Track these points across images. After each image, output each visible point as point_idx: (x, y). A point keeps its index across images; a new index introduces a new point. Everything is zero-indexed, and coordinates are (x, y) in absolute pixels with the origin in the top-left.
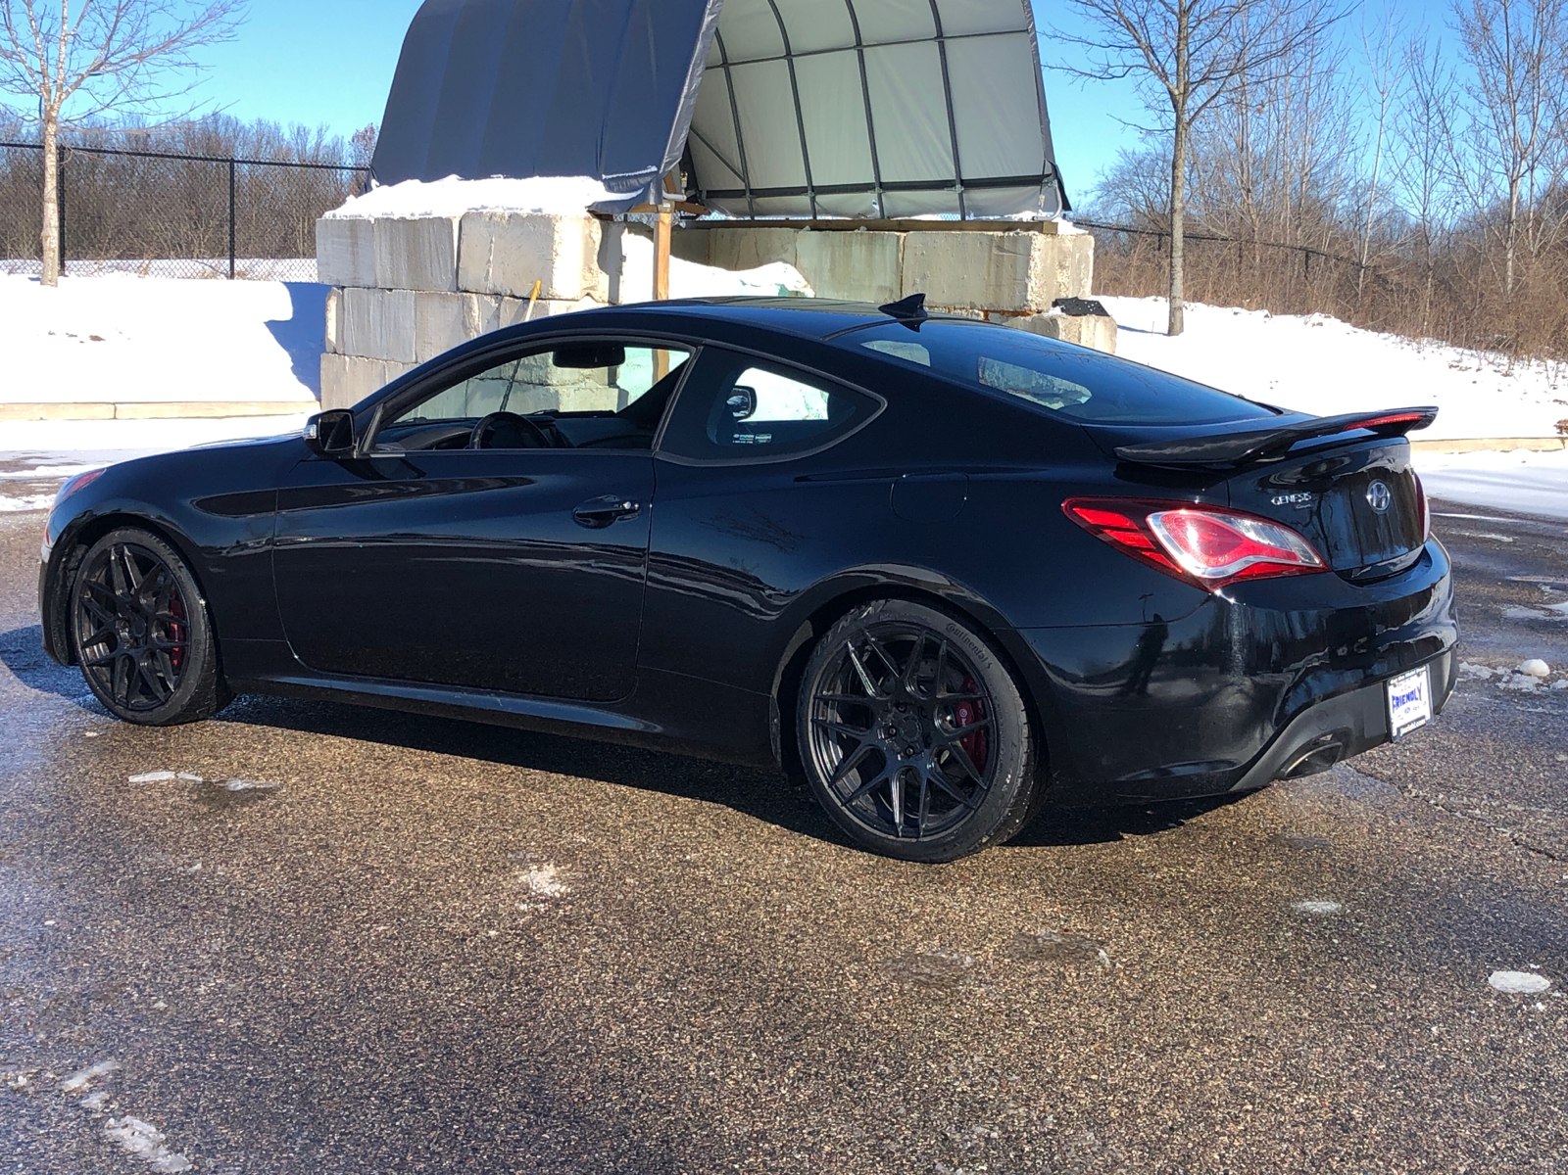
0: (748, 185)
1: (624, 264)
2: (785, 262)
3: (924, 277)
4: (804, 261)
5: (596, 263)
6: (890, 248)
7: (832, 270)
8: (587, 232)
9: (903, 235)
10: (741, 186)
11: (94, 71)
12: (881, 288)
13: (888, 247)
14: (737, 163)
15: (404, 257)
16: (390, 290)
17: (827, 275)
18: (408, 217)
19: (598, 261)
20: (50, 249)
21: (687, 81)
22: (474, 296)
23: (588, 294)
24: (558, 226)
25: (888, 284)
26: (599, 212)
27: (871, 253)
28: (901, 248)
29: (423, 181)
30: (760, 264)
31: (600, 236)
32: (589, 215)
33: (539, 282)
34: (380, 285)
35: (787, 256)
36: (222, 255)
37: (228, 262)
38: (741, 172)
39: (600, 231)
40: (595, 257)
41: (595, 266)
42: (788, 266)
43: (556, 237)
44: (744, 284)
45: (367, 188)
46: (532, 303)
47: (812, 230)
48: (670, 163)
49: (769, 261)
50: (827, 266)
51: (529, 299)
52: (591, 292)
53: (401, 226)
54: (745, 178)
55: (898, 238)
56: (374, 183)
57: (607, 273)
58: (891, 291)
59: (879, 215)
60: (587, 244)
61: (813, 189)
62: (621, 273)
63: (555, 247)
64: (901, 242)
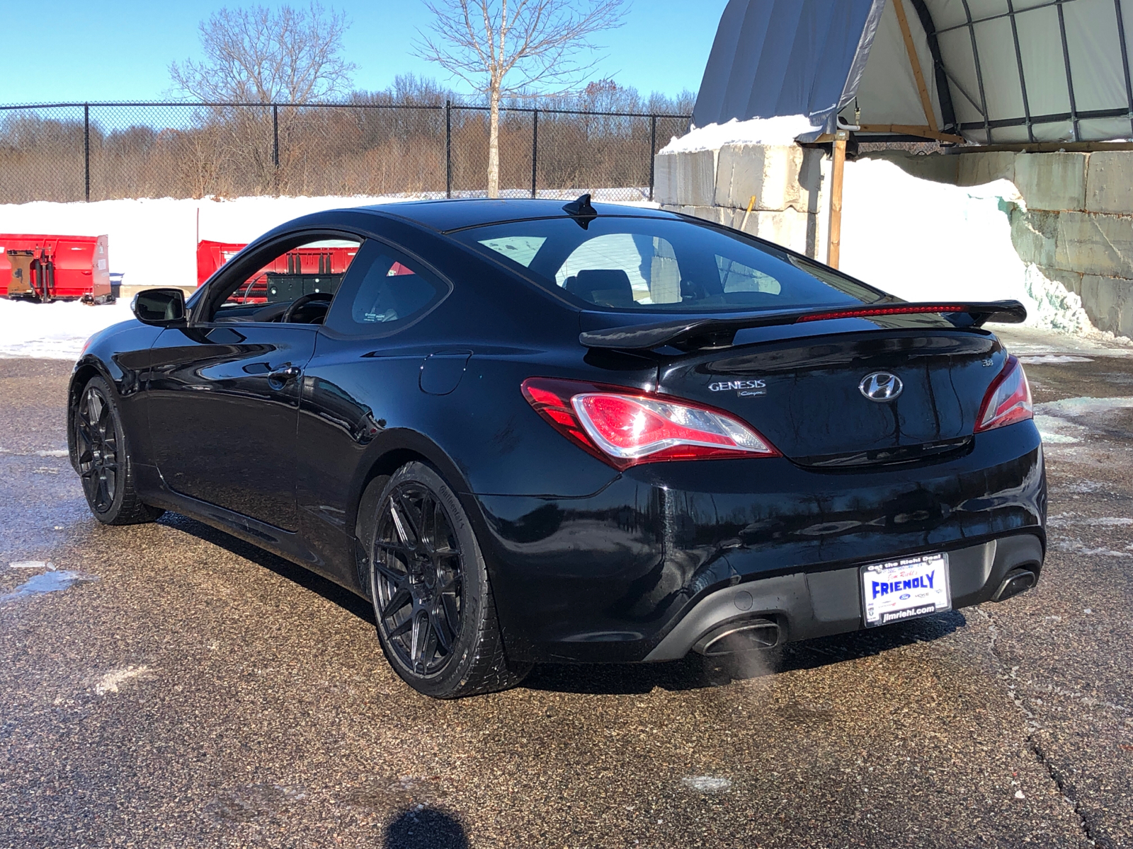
0: (987, 117)
1: (822, 182)
2: (1007, 178)
3: (1102, 189)
4: (1019, 178)
5: (797, 181)
6: (1078, 166)
7: (1038, 185)
8: (791, 157)
9: (1088, 154)
10: (982, 119)
11: (522, 54)
12: (1072, 199)
13: (1077, 166)
14: (979, 101)
15: (690, 181)
16: (684, 206)
17: (1035, 188)
18: (693, 151)
19: (799, 180)
20: (493, 181)
21: (863, 35)
22: (722, 209)
23: (791, 206)
24: (768, 154)
25: (1076, 196)
26: (805, 141)
27: (1065, 169)
28: (1085, 165)
29: (719, 124)
30: (990, 180)
31: (801, 160)
32: (795, 144)
33: (754, 198)
34: (680, 203)
35: (1008, 174)
36: (644, 185)
37: (649, 189)
38: (981, 108)
39: (802, 156)
40: (797, 177)
41: (797, 184)
42: (1008, 181)
43: (766, 162)
44: (970, 197)
45: (688, 131)
46: (748, 213)
47: (1027, 152)
48: (846, 101)
49: (997, 178)
50: (1035, 182)
51: (746, 210)
52: (793, 204)
53: (689, 157)
54: (984, 111)
55: (1085, 157)
56: (693, 126)
57: (807, 189)
58: (1079, 201)
59: (1074, 139)
60: (791, 166)
61: (1030, 119)
62: (819, 189)
63: (765, 169)
64: (1087, 160)
